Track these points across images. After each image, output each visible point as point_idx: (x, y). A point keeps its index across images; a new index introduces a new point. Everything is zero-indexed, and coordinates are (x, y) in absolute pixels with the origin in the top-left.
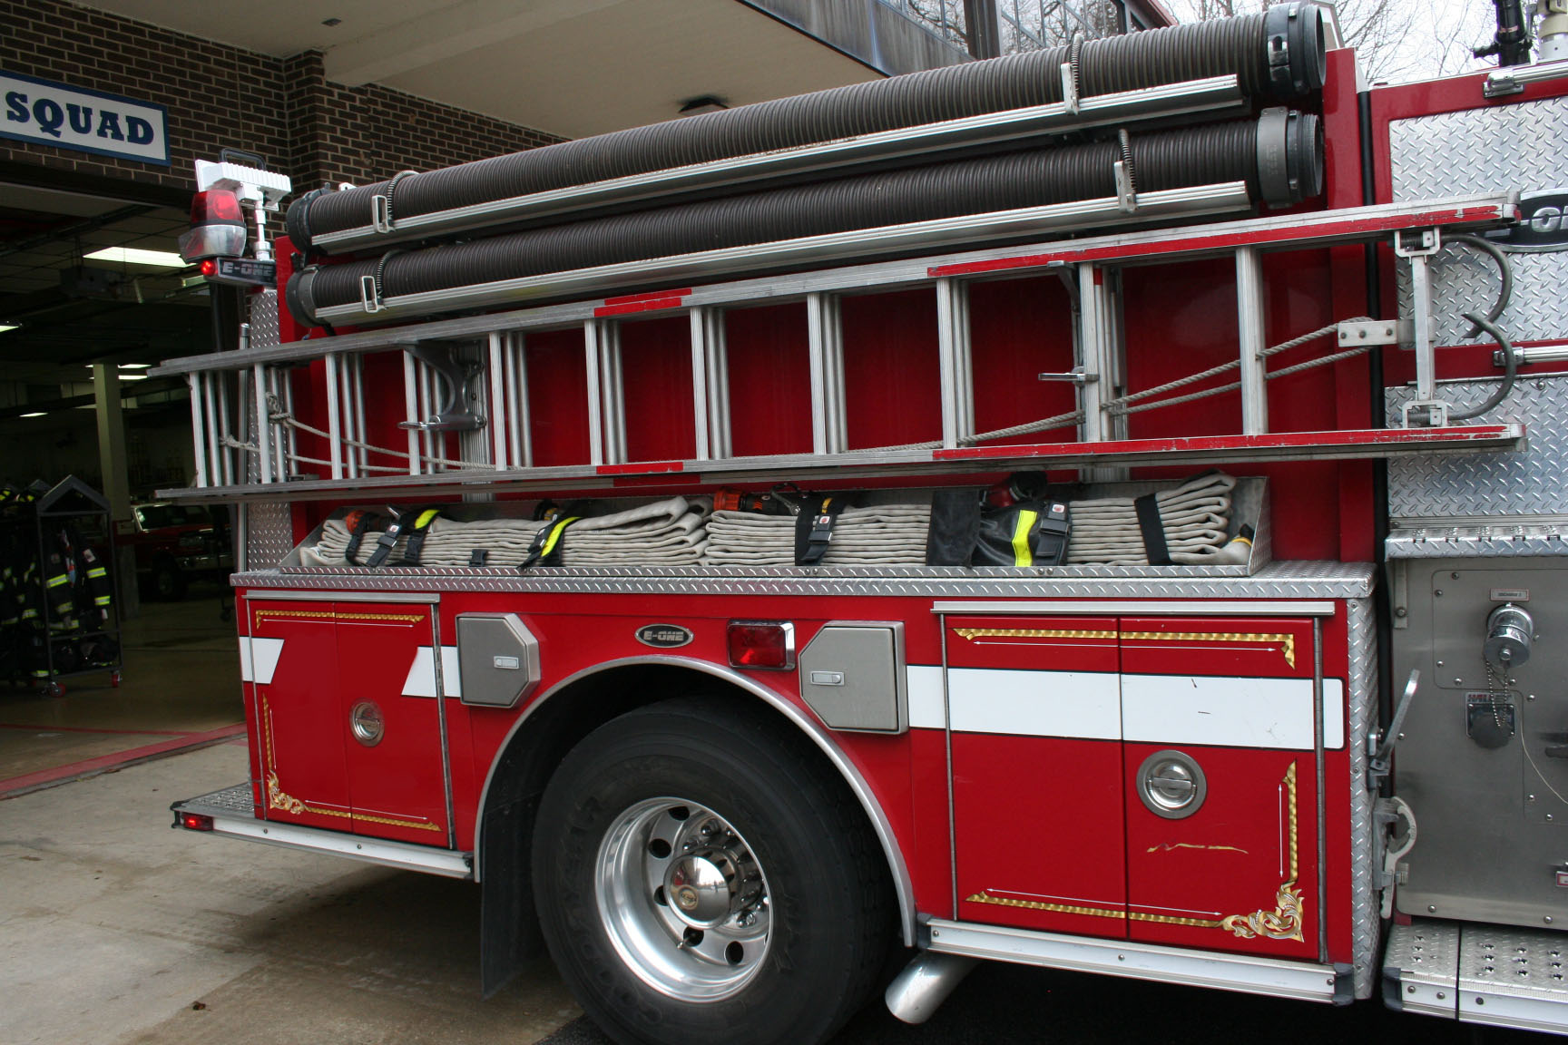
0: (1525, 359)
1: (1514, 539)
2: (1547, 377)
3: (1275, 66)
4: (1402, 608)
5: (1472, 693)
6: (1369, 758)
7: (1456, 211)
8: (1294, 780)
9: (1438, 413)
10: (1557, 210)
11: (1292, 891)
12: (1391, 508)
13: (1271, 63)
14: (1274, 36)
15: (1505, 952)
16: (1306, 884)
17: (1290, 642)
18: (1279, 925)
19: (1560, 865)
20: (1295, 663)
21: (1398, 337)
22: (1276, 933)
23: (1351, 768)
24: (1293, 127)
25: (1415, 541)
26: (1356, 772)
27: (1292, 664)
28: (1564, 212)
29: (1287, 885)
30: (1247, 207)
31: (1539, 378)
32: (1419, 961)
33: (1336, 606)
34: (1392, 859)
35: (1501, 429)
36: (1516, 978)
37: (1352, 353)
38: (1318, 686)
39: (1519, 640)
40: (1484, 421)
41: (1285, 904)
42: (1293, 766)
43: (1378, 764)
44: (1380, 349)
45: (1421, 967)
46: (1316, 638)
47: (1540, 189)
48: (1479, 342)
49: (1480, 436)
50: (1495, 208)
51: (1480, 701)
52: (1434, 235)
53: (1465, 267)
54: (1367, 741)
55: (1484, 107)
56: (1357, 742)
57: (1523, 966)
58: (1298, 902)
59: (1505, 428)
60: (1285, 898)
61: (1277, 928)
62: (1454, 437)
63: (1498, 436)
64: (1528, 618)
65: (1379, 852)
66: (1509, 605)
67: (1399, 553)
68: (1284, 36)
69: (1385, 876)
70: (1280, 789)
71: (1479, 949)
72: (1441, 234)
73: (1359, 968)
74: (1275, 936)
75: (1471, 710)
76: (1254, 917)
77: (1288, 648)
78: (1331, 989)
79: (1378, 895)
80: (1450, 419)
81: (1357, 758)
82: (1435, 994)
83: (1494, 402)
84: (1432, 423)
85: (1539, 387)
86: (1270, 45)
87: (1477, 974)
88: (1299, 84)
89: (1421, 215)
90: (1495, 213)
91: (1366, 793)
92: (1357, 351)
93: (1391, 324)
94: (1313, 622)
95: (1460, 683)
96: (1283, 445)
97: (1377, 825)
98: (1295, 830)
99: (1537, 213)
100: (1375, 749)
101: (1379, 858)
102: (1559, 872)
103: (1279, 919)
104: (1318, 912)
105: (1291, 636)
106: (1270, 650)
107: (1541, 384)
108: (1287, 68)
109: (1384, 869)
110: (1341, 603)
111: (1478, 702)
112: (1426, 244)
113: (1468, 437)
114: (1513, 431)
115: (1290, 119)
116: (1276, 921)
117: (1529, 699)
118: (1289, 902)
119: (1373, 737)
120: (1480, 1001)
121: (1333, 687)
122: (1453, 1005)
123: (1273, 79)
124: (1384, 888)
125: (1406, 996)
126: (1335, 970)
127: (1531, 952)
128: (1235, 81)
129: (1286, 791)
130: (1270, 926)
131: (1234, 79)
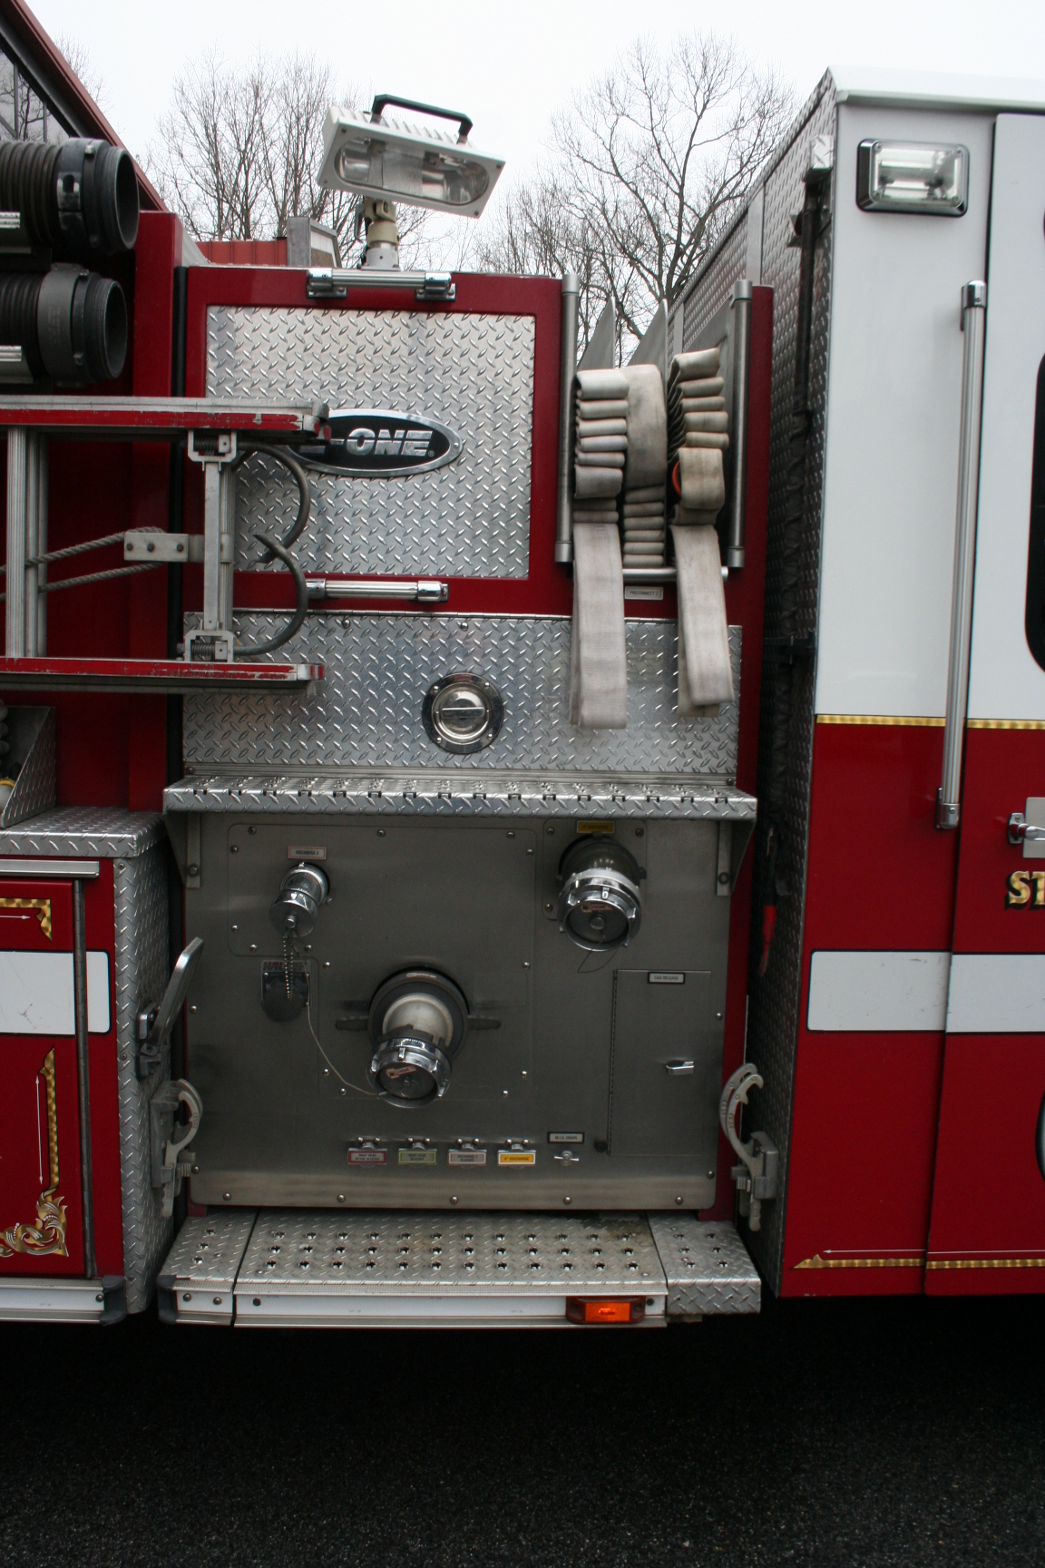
0: (326, 593)
1: (300, 794)
2: (352, 615)
3: (64, 210)
4: (194, 865)
5: (268, 961)
6: (139, 1042)
7: (254, 415)
8: (52, 1071)
9: (224, 647)
10: (371, 433)
11: (53, 1199)
12: (185, 752)
13: (60, 206)
14: (66, 174)
15: (294, 1240)
16: (69, 1192)
17: (47, 909)
18: (39, 1240)
19: (352, 1140)
20: (52, 933)
21: (189, 554)
22: (37, 1249)
23: (119, 1054)
24: (82, 290)
25: (195, 792)
26: (124, 1059)
27: (48, 934)
28: (380, 435)
29: (47, 1193)
30: (29, 380)
31: (344, 615)
32: (200, 1262)
33: (101, 866)
34: (173, 1151)
35: (287, 669)
36: (297, 1272)
37: (138, 568)
38: (79, 960)
39: (306, 907)
40: (271, 659)
41: (45, 1214)
42: (51, 1055)
43: (149, 1048)
44: (170, 566)
45: (200, 1271)
46: (77, 904)
47: (357, 407)
48: (269, 569)
49: (266, 676)
50: (295, 418)
51: (276, 969)
52: (230, 440)
53: (277, 483)
54: (137, 1022)
55: (307, 307)
56: (126, 1025)
57: (308, 1256)
58: (60, 1210)
59: (291, 668)
60: (45, 1207)
61: (38, 1243)
62: (238, 675)
63: (284, 677)
64: (320, 880)
65: (157, 1145)
66: (301, 865)
67: (178, 806)
68: (77, 175)
69: (165, 1171)
70: (37, 1082)
71: (270, 1239)
72: (238, 441)
73: (131, 1279)
74: (36, 1252)
75: (266, 980)
76: (12, 1232)
77: (44, 915)
78: (100, 1306)
79: (156, 1192)
80: (237, 654)
81: (126, 1043)
82: (213, 1299)
83: (283, 639)
84: (217, 657)
85: (344, 625)
86: (60, 183)
87: (257, 1271)
88: (94, 239)
89: (217, 414)
90: (295, 423)
91: (136, 1082)
92: (145, 566)
93: (182, 538)
94: (73, 886)
95: (256, 950)
96: (48, 672)
97: (154, 1114)
98: (55, 1129)
99: (353, 433)
100: (146, 1032)
101: (157, 1151)
102: (350, 1149)
103: (40, 1232)
104: (84, 1220)
105: (48, 902)
106: (24, 917)
107: (347, 621)
108: (79, 216)
109: (164, 1164)
110: (106, 863)
111: (273, 970)
112: (222, 449)
113: (253, 676)
114: (301, 673)
115: (81, 279)
116: (36, 1235)
117: (325, 966)
118: (50, 1212)
119: (144, 1017)
120: (257, 1302)
121: (97, 962)
122: (230, 1310)
123: (64, 227)
124: (164, 1185)
125: (183, 1306)
126: (102, 1285)
127: (320, 1236)
128: (18, 220)
129: (44, 1084)
130: (30, 1241)
131: (17, 217)
